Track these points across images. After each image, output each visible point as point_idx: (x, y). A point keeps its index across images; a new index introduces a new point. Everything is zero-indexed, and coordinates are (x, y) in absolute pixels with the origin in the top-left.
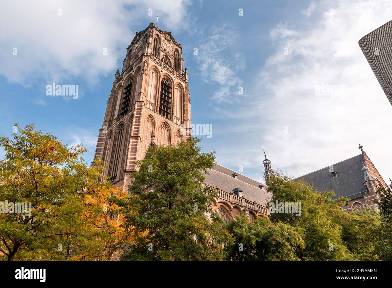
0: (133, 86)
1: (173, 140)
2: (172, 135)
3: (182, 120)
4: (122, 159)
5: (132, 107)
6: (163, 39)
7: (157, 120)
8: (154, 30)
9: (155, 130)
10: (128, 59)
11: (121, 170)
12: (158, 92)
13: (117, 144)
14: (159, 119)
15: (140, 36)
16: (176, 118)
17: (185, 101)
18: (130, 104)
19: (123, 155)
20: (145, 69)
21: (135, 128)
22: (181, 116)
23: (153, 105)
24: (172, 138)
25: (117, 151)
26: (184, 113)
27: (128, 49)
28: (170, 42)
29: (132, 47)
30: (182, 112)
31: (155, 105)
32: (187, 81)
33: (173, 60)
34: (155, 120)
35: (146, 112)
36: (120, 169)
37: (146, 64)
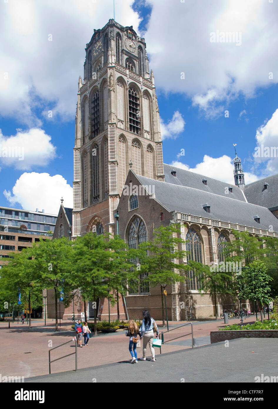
0: (100, 102)
1: (145, 156)
2: (144, 152)
3: (152, 133)
4: (102, 181)
5: (103, 126)
6: (125, 37)
7: (129, 139)
8: (115, 28)
9: (128, 150)
10: (89, 63)
11: (103, 192)
12: (127, 107)
13: (94, 165)
14: (130, 136)
15: (99, 35)
16: (146, 131)
17: (153, 110)
18: (101, 122)
19: (102, 176)
20: (112, 84)
21: (111, 152)
22: (151, 129)
23: (123, 123)
24: (144, 156)
25: (94, 171)
26: (153, 125)
27: (86, 50)
28: (133, 39)
29: (91, 48)
30: (151, 123)
31: (125, 122)
32: (154, 86)
33: (138, 63)
34: (127, 139)
35: (118, 132)
36: (102, 190)
37: (112, 78)
